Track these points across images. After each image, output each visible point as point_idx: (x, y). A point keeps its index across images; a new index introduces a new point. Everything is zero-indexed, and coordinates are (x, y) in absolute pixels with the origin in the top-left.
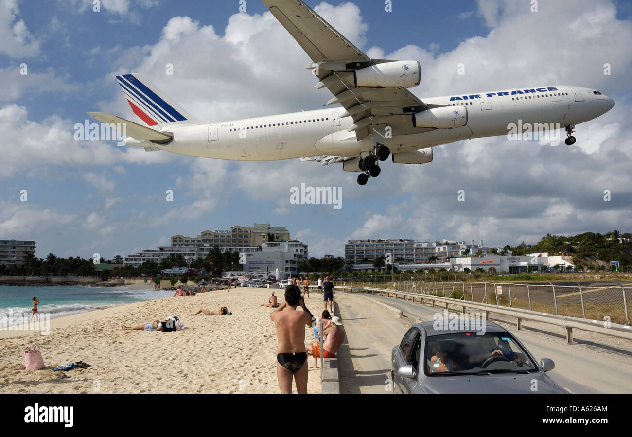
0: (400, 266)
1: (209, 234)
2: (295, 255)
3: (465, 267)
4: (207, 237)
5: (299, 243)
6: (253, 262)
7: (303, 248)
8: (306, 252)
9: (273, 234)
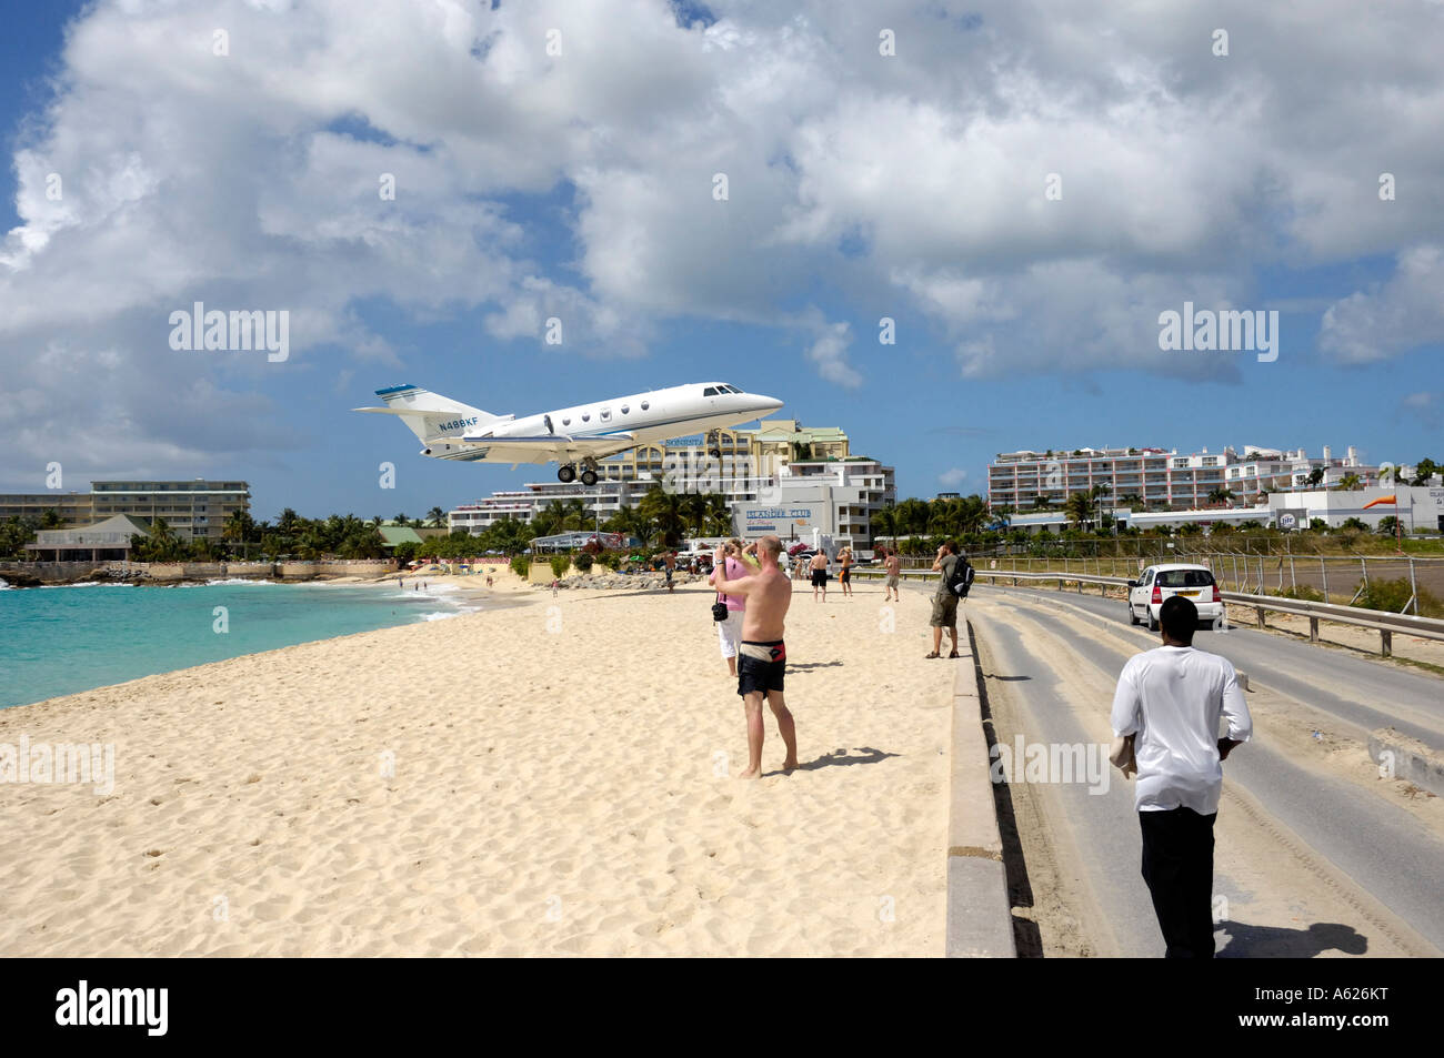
0: (1134, 515)
2: (862, 495)
3: (1313, 518)
4: (647, 457)
5: (873, 463)
7: (883, 476)
8: (889, 487)
9: (807, 445)
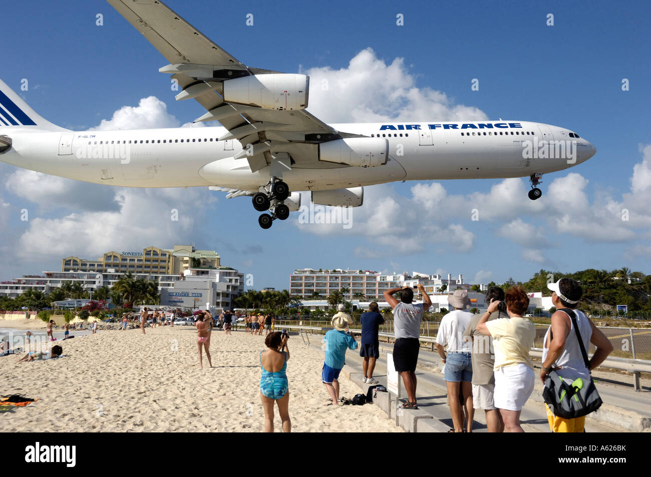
0: (360, 303)
1: (115, 256)
2: (228, 287)
3: (442, 307)
4: (112, 261)
5: (234, 271)
6: (174, 294)
7: (239, 278)
8: (242, 283)
9: (199, 259)
